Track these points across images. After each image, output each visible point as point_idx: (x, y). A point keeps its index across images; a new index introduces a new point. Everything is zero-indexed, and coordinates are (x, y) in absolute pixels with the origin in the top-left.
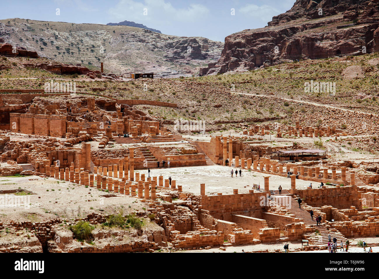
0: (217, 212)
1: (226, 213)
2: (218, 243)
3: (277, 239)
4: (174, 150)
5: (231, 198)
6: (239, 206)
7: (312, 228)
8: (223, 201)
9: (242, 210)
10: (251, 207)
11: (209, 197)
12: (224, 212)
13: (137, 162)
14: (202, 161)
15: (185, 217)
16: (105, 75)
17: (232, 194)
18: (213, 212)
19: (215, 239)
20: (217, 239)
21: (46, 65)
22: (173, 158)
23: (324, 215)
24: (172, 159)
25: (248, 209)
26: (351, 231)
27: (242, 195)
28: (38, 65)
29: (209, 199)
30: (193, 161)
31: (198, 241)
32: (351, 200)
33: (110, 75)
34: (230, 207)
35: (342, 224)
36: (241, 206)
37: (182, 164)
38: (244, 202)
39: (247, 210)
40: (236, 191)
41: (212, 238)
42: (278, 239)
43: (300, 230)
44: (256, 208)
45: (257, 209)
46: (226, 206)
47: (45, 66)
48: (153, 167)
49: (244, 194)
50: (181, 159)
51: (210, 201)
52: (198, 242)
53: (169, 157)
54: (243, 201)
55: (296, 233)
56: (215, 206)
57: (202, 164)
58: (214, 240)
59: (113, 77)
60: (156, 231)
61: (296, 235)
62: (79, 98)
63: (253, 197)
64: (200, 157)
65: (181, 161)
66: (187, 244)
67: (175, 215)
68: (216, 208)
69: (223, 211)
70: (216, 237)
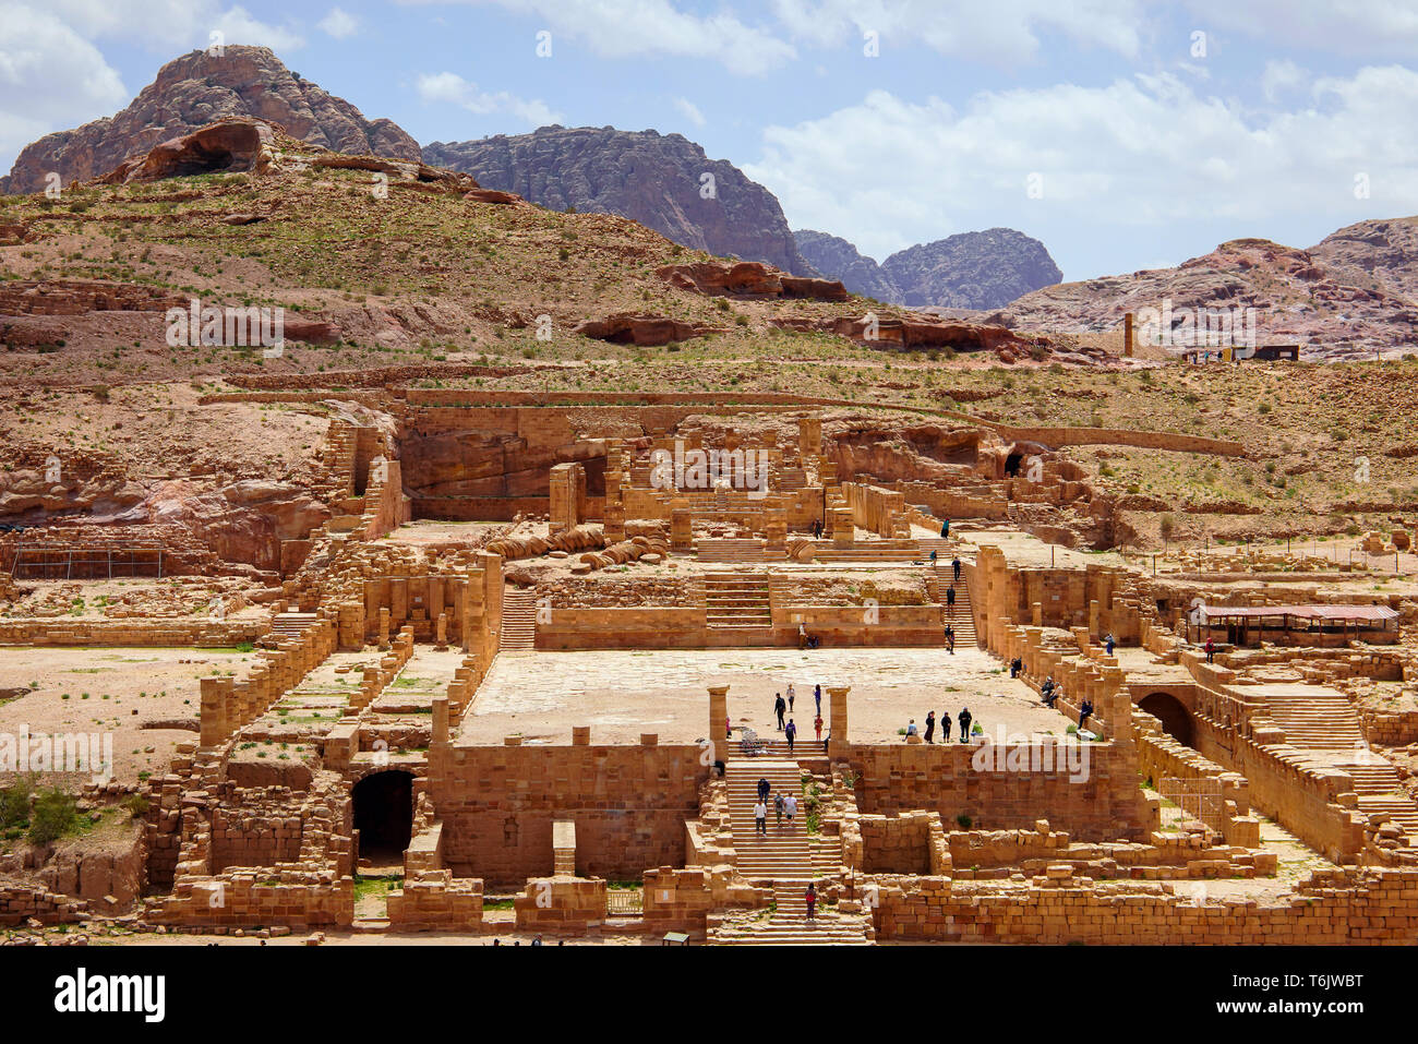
0: (494, 805)
1: (529, 812)
2: (332, 917)
3: (590, 923)
4: (837, 590)
5: (554, 760)
6: (588, 790)
7: (759, 893)
8: (518, 769)
9: (602, 805)
10: (640, 797)
11: (461, 749)
12: (524, 809)
13: (678, 625)
14: (928, 632)
15: (284, 813)
16: (1069, 351)
17: (569, 742)
18: (474, 803)
19: (315, 900)
20: (325, 901)
21: (851, 321)
22: (815, 617)
23: (855, 845)
24: (810, 620)
25: (629, 804)
26: (944, 915)
27: (601, 751)
28: (826, 321)
29: (461, 755)
30: (894, 628)
31: (242, 903)
32: (1106, 799)
33: (1084, 351)
34: (550, 792)
35: (906, 887)
36: (599, 790)
37: (846, 637)
38: (610, 777)
39: (623, 807)
40: (581, 735)
41: (303, 896)
42: (597, 923)
43: (698, 893)
44: (663, 801)
45: (665, 806)
46: (530, 784)
47: (849, 324)
48: (734, 642)
49: (610, 747)
50: (847, 621)
51: (462, 762)
52: (245, 908)
53: (799, 612)
54: (605, 772)
55: (680, 904)
56: (485, 786)
57: (926, 641)
58: (313, 907)
59: (1094, 357)
60: (93, 858)
61: (680, 914)
62: (845, 420)
63: (649, 760)
64: (920, 617)
65: (844, 629)
66: (198, 911)
67: (249, 806)
68: (488, 791)
69: (518, 804)
70: (321, 895)
